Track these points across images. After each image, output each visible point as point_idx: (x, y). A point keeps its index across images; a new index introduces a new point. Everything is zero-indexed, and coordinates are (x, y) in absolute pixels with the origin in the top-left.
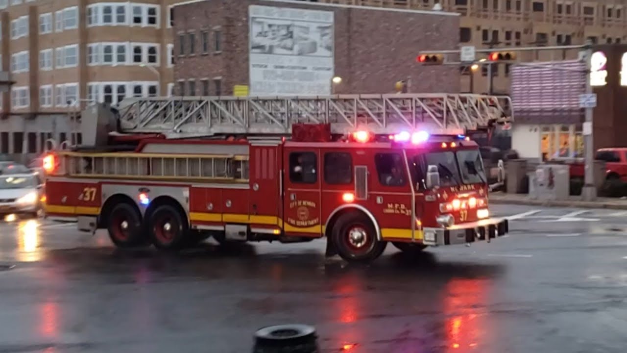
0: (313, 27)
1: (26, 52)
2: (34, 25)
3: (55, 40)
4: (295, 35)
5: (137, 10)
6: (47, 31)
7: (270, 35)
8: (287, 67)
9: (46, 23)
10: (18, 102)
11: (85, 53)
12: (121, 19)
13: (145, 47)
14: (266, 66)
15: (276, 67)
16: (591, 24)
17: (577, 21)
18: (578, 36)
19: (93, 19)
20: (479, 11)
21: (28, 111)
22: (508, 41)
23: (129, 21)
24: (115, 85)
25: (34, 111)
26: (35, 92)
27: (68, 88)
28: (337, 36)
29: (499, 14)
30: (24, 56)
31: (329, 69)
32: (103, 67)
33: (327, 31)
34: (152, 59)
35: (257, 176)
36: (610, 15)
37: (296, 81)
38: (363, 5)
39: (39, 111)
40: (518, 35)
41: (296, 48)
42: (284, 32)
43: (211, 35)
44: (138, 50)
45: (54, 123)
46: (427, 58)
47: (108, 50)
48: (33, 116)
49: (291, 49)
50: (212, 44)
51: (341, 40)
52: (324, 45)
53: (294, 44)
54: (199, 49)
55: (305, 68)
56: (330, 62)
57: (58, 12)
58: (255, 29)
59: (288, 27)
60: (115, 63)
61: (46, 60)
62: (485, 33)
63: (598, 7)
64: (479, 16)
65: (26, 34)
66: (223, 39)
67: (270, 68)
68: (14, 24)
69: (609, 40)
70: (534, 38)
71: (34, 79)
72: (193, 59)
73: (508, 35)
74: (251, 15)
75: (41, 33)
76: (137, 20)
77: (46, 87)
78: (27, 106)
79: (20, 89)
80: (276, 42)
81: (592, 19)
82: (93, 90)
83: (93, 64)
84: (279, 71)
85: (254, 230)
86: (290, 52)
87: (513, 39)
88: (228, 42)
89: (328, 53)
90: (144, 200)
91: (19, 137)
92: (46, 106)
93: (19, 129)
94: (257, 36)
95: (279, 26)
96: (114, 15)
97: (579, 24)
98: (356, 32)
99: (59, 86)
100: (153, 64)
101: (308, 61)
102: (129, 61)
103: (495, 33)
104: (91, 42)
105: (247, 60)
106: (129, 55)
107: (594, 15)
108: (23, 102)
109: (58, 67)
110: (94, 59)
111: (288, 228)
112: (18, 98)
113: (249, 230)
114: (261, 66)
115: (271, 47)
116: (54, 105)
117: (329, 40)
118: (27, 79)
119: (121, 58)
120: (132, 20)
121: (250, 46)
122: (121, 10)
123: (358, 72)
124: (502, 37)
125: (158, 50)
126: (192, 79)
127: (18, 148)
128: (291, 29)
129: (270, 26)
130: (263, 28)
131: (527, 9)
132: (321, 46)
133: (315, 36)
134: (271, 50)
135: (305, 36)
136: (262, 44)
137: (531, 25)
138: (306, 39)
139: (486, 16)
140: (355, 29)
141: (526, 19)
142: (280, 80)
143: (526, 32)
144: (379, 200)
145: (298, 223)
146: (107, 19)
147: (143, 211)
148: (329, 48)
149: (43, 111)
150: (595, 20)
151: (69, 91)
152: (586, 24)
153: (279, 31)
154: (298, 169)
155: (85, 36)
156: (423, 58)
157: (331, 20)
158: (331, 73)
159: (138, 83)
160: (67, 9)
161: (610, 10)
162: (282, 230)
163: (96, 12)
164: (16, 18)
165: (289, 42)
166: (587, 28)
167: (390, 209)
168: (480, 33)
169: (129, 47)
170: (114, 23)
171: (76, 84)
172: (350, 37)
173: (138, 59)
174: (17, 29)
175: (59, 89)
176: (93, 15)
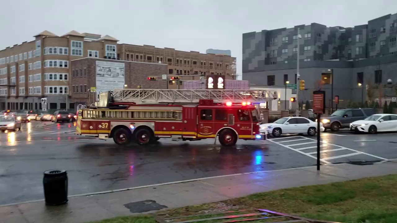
0: (118, 68)
1: (24, 76)
2: (27, 67)
3: (34, 72)
4: (111, 71)
5: (61, 62)
6: (31, 69)
7: (103, 70)
8: (109, 81)
9: (30, 67)
10: (21, 93)
11: (43, 77)
12: (55, 65)
13: (63, 74)
14: (102, 81)
15: (105, 81)
16: (212, 69)
17: (207, 67)
18: (208, 72)
19: (46, 65)
20: (176, 64)
21: (24, 96)
22: (185, 74)
23: (58, 66)
24: (53, 87)
25: (26, 96)
26: (27, 90)
27: (38, 88)
28: (126, 71)
29: (182, 65)
30: (23, 77)
31: (123, 82)
32: (49, 81)
33: (123, 69)
34: (66, 79)
35: (186, 118)
36: (218, 66)
37: (112, 86)
38: (137, 61)
39: (29, 95)
40: (188, 72)
41: (112, 75)
42: (108, 70)
43: (83, 70)
44: (61, 75)
45: (33, 100)
46: (151, 78)
47: (51, 75)
48: (26, 97)
49: (110, 75)
50: (83, 73)
51: (127, 72)
52: (122, 74)
53: (111, 73)
54: (79, 75)
55: (115, 82)
56: (123, 80)
57: (34, 63)
58: (98, 69)
59: (109, 68)
60: (53, 80)
61: (30, 79)
62: (178, 71)
63: (214, 63)
64: (176, 65)
65: (24, 70)
66: (87, 72)
67: (103, 81)
68: (20, 67)
69: (218, 74)
70: (194, 72)
71: (27, 85)
72: (77, 79)
73: (185, 72)
74: (97, 64)
75: (29, 70)
76: (61, 66)
77: (31, 88)
78: (24, 94)
79: (22, 88)
80: (105, 73)
81: (212, 67)
82: (46, 88)
83: (46, 80)
84: (106, 82)
85: (184, 137)
86: (109, 76)
87: (187, 73)
88: (89, 73)
89: (123, 77)
90: (132, 127)
91: (21, 104)
92: (30, 94)
93: (22, 102)
94: (99, 71)
95: (106, 68)
96: (53, 64)
97: (208, 68)
98: (132, 70)
99: (35, 87)
100: (66, 80)
101: (116, 80)
102: (58, 79)
103: (181, 71)
104: (45, 73)
105: (95, 79)
106: (58, 77)
107: (213, 66)
108: (23, 93)
109: (34, 81)
110: (46, 79)
111: (199, 136)
112: (21, 91)
113: (182, 137)
114: (100, 81)
115: (103, 75)
116: (33, 94)
117: (123, 72)
118: (24, 85)
119: (55, 78)
120: (59, 66)
121: (96, 74)
122: (55, 62)
123: (133, 83)
124: (183, 72)
125: (68, 76)
126: (77, 85)
127: (21, 108)
128: (110, 69)
129: (103, 67)
130: (101, 68)
131: (191, 63)
132: (120, 74)
133: (118, 71)
134: (103, 76)
135: (115, 71)
136: (100, 73)
137: (193, 69)
138: (115, 72)
139: (178, 66)
140: (132, 69)
141: (191, 67)
142: (106, 85)
143: (191, 71)
144: (238, 125)
145: (204, 134)
146: (51, 65)
147: (133, 131)
148: (123, 75)
149: (30, 95)
150: (213, 68)
151: (38, 89)
152: (210, 68)
153: (106, 69)
154: (204, 115)
155: (43, 71)
156: (150, 78)
157: (124, 66)
158: (124, 83)
159: (61, 86)
160: (37, 62)
161: (218, 64)
162: (197, 136)
163: (47, 63)
164: (21, 65)
165: (109, 73)
166: (211, 70)
167: (243, 128)
168: (176, 71)
169: (58, 75)
170: (53, 66)
171: (40, 87)
172: (130, 72)
173: (61, 78)
174: (21, 68)
175: (35, 88)
176: (46, 64)
